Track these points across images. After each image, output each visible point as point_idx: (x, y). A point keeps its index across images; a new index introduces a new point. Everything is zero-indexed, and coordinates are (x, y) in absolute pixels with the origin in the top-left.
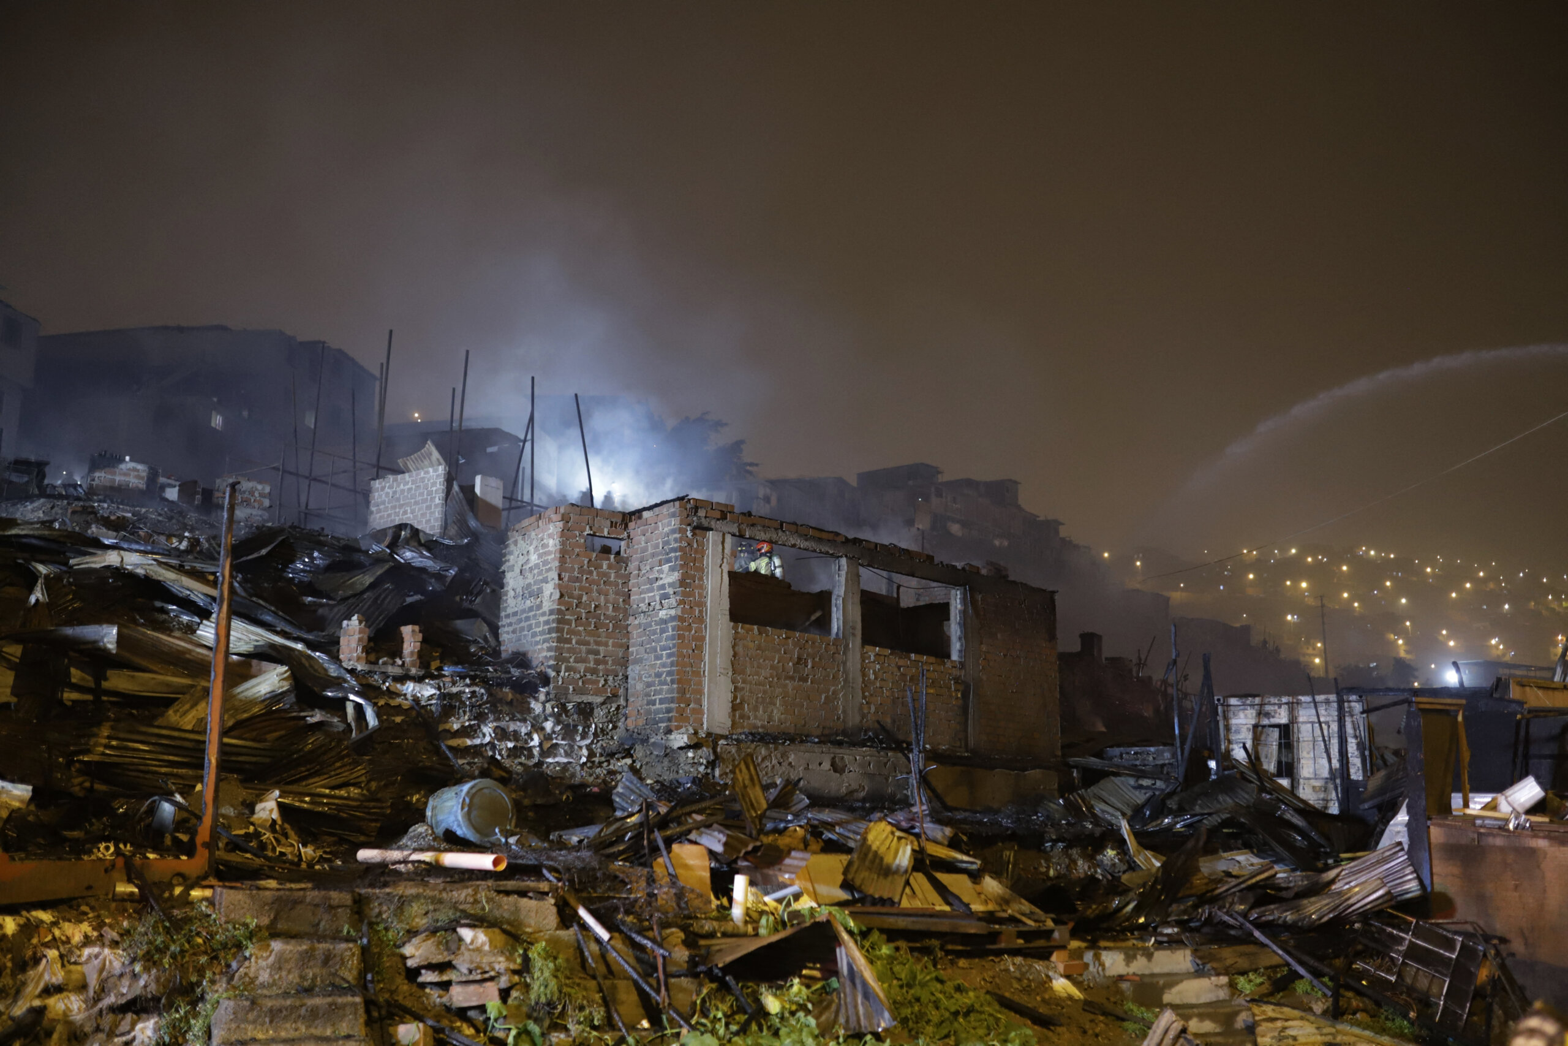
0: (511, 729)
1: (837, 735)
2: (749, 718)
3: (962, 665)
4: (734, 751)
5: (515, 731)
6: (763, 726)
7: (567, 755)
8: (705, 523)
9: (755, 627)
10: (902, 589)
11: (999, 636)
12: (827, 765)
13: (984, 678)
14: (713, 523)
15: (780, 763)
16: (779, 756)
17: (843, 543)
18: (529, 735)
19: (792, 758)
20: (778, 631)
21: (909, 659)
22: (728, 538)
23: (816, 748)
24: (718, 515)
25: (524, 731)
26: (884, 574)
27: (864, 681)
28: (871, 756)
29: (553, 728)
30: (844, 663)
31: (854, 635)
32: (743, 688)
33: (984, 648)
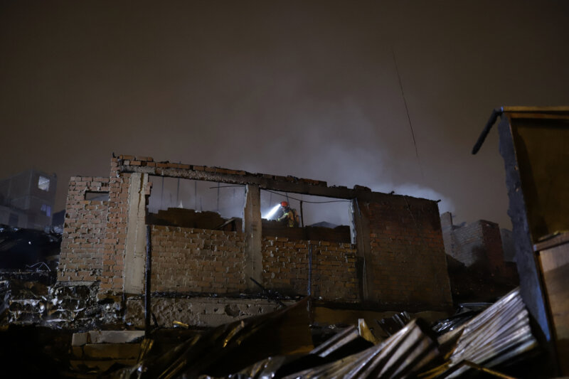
0: (25, 304)
1: (241, 292)
2: (161, 283)
3: (355, 247)
4: (140, 303)
5: (27, 304)
6: (172, 288)
7: (64, 317)
8: (129, 168)
9: (167, 228)
10: (303, 203)
11: (387, 228)
12: (221, 311)
13: (376, 253)
14: (135, 169)
15: (180, 311)
16: (179, 306)
17: (244, 176)
18: (38, 306)
19: (191, 307)
20: (187, 229)
21: (307, 244)
22: (146, 177)
23: (213, 301)
24: (139, 163)
25: (34, 304)
26: (284, 193)
27: (264, 258)
28: (261, 304)
29: (58, 302)
30: (247, 247)
31: (255, 230)
32: (155, 265)
33: (374, 235)
